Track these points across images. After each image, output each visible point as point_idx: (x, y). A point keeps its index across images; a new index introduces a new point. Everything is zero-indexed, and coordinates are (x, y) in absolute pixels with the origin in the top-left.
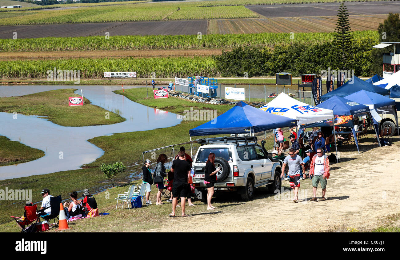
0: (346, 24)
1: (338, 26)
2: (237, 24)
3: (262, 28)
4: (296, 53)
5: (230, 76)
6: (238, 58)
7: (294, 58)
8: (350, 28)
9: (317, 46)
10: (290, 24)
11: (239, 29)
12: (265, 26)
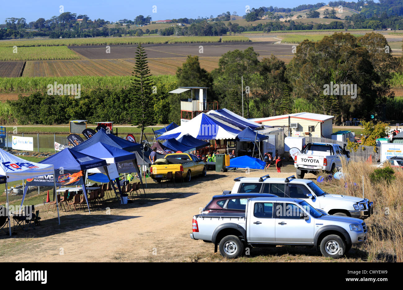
0: (144, 67)
1: (136, 70)
2: (55, 67)
3: (81, 70)
4: (99, 98)
5: (28, 124)
6: (36, 104)
7: (97, 104)
8: (149, 71)
9: (122, 91)
10: (112, 67)
11: (56, 72)
12: (84, 69)
